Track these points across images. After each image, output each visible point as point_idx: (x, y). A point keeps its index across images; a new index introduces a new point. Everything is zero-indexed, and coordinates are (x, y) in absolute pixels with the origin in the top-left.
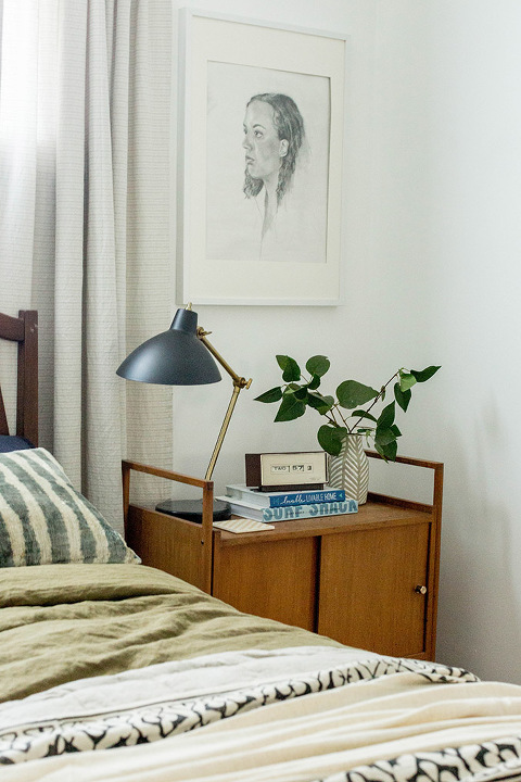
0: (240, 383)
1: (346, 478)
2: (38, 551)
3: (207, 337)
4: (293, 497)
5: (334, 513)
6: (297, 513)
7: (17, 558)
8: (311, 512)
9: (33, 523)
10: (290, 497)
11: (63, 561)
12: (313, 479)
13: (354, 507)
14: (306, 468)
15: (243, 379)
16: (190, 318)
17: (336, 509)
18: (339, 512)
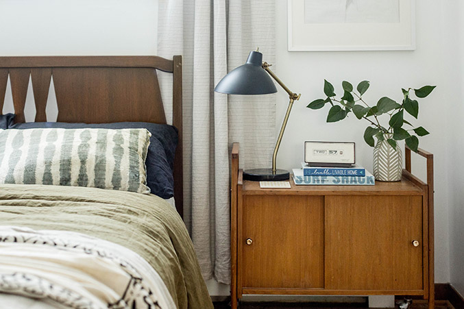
0: (293, 97)
1: (380, 162)
2: (87, 180)
3: (269, 68)
4: (323, 170)
5: (353, 183)
6: (323, 181)
7: (72, 183)
8: (334, 181)
9: (87, 166)
10: (318, 170)
11: (102, 187)
12: (343, 160)
13: (372, 181)
14: (338, 152)
15: (296, 94)
16: (257, 57)
17: (355, 181)
18: (358, 183)
